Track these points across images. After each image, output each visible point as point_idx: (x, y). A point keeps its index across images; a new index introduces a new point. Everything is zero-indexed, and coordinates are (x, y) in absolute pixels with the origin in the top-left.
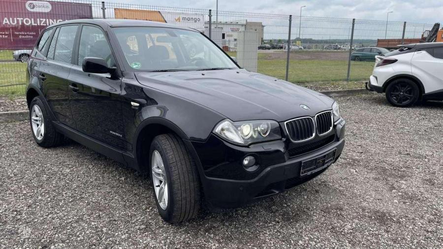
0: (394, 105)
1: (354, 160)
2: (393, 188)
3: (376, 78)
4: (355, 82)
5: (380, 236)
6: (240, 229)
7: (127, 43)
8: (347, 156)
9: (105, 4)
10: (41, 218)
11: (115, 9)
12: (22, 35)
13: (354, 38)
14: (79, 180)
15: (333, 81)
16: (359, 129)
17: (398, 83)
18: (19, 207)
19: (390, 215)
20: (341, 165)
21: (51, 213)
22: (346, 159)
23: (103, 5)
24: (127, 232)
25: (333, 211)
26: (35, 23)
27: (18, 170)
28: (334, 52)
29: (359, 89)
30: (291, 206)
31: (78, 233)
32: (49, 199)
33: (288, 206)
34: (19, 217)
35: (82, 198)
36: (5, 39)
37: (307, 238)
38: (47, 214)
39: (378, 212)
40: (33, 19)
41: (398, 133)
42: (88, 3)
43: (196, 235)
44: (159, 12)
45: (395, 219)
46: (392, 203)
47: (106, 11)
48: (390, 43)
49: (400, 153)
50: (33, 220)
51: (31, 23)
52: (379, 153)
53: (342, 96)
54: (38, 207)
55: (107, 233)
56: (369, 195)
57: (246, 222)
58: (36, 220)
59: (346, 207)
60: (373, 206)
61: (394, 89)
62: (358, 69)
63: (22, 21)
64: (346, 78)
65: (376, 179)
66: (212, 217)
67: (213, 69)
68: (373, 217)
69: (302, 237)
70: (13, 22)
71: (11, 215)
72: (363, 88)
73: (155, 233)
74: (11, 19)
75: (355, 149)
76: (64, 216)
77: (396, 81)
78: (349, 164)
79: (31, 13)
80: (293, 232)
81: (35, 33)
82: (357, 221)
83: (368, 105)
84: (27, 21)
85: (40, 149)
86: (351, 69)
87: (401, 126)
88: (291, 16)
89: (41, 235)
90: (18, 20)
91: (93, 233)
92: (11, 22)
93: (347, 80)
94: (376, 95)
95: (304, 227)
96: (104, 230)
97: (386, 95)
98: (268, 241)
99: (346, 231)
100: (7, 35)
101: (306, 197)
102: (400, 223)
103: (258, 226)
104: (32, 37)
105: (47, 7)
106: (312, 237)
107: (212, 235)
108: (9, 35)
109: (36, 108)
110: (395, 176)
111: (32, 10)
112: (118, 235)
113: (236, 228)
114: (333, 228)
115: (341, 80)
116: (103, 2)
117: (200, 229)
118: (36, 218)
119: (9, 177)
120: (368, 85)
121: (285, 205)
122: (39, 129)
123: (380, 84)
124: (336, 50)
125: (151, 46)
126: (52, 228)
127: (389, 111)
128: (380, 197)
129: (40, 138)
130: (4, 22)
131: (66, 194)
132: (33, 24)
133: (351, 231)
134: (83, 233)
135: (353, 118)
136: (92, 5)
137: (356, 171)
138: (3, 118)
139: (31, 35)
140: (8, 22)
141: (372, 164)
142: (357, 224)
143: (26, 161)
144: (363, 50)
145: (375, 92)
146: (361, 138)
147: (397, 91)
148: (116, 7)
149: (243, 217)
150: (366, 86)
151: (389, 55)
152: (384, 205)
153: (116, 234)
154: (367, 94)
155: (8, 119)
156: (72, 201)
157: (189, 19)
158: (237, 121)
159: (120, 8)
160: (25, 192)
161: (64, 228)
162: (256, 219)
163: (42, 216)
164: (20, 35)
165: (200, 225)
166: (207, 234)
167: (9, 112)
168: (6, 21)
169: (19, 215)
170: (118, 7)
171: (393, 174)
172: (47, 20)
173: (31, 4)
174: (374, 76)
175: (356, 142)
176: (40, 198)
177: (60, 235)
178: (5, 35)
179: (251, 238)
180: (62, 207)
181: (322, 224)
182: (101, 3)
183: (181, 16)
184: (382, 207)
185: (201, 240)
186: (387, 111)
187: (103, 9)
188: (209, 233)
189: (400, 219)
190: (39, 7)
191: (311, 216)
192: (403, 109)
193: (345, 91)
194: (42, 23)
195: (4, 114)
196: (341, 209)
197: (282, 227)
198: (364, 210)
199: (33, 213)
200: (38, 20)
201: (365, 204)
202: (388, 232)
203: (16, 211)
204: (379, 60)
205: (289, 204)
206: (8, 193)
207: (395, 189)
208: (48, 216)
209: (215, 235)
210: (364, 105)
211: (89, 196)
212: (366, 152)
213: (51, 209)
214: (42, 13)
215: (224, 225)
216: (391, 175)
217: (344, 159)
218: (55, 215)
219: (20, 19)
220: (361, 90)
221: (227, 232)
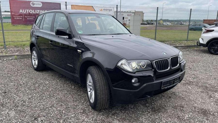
0: (212, 53)
1: (190, 82)
2: (211, 97)
3: (203, 39)
4: (191, 42)
5: (203, 122)
6: (129, 115)
7: (77, 22)
8: (187, 80)
9: (67, 3)
10: (35, 105)
11: (71, 5)
12: (28, 18)
13: (191, 19)
14: (53, 87)
15: (179, 41)
16: (193, 66)
17: (215, 42)
18: (25, 99)
19: (209, 111)
20: (183, 84)
21: (39, 102)
22: (186, 81)
23: (66, 4)
24: (74, 114)
25: (178, 108)
26: (34, 12)
27: (25, 81)
28: (180, 26)
29: (193, 45)
30: (156, 104)
31: (51, 113)
32: (39, 96)
33: (155, 104)
34: (24, 104)
35: (54, 96)
36: (20, 19)
37: (164, 121)
38: (37, 103)
39: (203, 109)
40: (33, 10)
41: (214, 68)
42: (59, 2)
43: (108, 116)
44: (92, 6)
45: (211, 113)
46: (211, 105)
47: (67, 6)
48: (210, 21)
49: (215, 79)
50: (31, 105)
51: (33, 12)
52: (204, 79)
53: (184, 49)
54: (33, 99)
55: (65, 113)
56: (198, 100)
57: (133, 111)
58: (32, 106)
59: (185, 106)
60: (200, 106)
61: (212, 45)
62: (193, 35)
63: (29, 11)
64: (186, 39)
65: (202, 92)
66: (116, 108)
67: (118, 34)
68: (200, 112)
69: (162, 120)
70: (24, 11)
71: (21, 103)
72: (195, 45)
73: (87, 115)
74: (23, 10)
75: (190, 76)
76: (45, 104)
77: (213, 41)
78: (187, 84)
79: (33, 7)
80: (157, 118)
81: (34, 17)
82: (191, 114)
83: (198, 53)
84: (31, 11)
85: (36, 72)
86: (189, 35)
87: (216, 65)
88: (158, 8)
89: (34, 113)
90: (26, 11)
91: (58, 113)
92: (23, 12)
93: (187, 40)
94: (202, 48)
95: (163, 116)
96: (64, 111)
97: (208, 48)
98: (144, 121)
99: (185, 118)
100: (21, 18)
101: (164, 100)
102: (214, 115)
103: (139, 114)
104: (33, 19)
105: (40, 5)
106: (167, 121)
107: (116, 117)
108: (22, 18)
109: (34, 52)
110: (212, 91)
111: (33, 6)
112: (70, 114)
113: (127, 114)
114: (178, 117)
115: (183, 40)
116: (66, 2)
117: (110, 114)
118: (32, 105)
119: (21, 85)
120: (198, 43)
121: (153, 104)
122: (35, 62)
123: (205, 42)
124: (181, 25)
125: (88, 23)
126: (39, 109)
127: (209, 57)
128: (204, 102)
129: (35, 67)
130: (20, 12)
131: (46, 93)
132: (34, 13)
133: (188, 119)
134: (54, 113)
135: (190, 60)
136: (61, 3)
137: (191, 88)
138: (19, 57)
139: (32, 18)
140: (22, 11)
141: (200, 84)
142: (191, 115)
143: (29, 77)
144: (195, 25)
145: (202, 47)
146: (194, 70)
147: (214, 46)
148: (72, 4)
149: (132, 109)
150: (197, 44)
151: (209, 28)
152: (206, 106)
153: (69, 114)
154: (198, 47)
155: (21, 57)
156: (49, 97)
157: (107, 10)
158: (129, 60)
159: (74, 5)
160: (28, 92)
161: (45, 110)
162: (138, 110)
163: (35, 104)
164: (27, 18)
165: (110, 111)
166: (113, 116)
167: (22, 54)
168: (21, 11)
169: (25, 103)
170: (73, 4)
171: (211, 90)
172: (40, 11)
173: (32, 3)
174: (201, 38)
175: (191, 73)
176: (34, 95)
177: (43, 113)
178: (21, 17)
179: (135, 120)
180: (44, 99)
181: (172, 114)
182: (65, 3)
183: (103, 8)
184: (205, 107)
185: (110, 119)
186: (208, 57)
187: (66, 5)
188: (114, 116)
189: (215, 114)
190: (36, 4)
191: (166, 110)
192: (217, 55)
193: (186, 46)
194: (38, 12)
195: (20, 55)
196: (183, 107)
197: (151, 115)
198: (195, 108)
199: (31, 102)
200: (36, 10)
201: (196, 105)
202: (208, 120)
203: (23, 101)
204: (204, 30)
205: (155, 103)
206: (20, 92)
207: (212, 97)
208: (37, 104)
209: (117, 117)
210: (195, 53)
211: (57, 95)
212: (197, 77)
213: (39, 100)
214: (38, 7)
215: (121, 112)
216: (210, 90)
217: (184, 81)
218: (41, 104)
219: (28, 10)
220: (195, 46)
221: (123, 115)
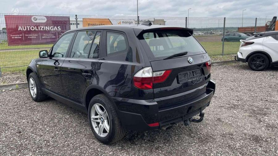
0: (253, 70)
1: (235, 105)
2: (260, 121)
3: (242, 53)
4: (228, 56)
5: (257, 149)
6: (175, 148)
8: (230, 103)
9: (78, 16)
12: (30, 36)
13: (226, 27)
14: (76, 122)
16: (234, 86)
18: (47, 138)
19: (261, 137)
20: (227, 108)
22: (230, 105)
23: (76, 17)
24: (112, 151)
25: (227, 136)
26: (37, 29)
29: (230, 60)
30: (202, 133)
32: (63, 133)
33: (200, 133)
34: (48, 144)
35: (81, 132)
36: (20, 39)
37: (215, 152)
39: (254, 135)
40: (36, 27)
41: (258, 88)
42: (67, 16)
43: (151, 151)
44: (108, 19)
45: (264, 140)
46: (261, 130)
47: (78, 20)
48: (246, 30)
49: (262, 100)
51: (35, 29)
52: (249, 101)
53: (220, 65)
55: (101, 152)
56: (247, 126)
57: (178, 143)
59: (235, 133)
60: (251, 132)
61: (253, 60)
62: (229, 47)
63: (30, 28)
64: (222, 53)
65: (250, 116)
66: (158, 141)
68: (252, 139)
69: (212, 151)
71: (44, 143)
72: (233, 60)
73: (127, 151)
74: (23, 27)
75: (234, 98)
77: (254, 55)
78: (232, 107)
79: (35, 23)
80: (206, 149)
81: (37, 35)
82: (242, 141)
83: (237, 70)
84: (32, 28)
86: (224, 48)
87: (260, 83)
88: (186, 18)
90: (27, 28)
92: (23, 29)
93: (222, 55)
94: (241, 63)
95: (212, 146)
96: (99, 149)
97: (249, 63)
98: (193, 154)
99: (237, 147)
100: (21, 36)
101: (210, 128)
103: (185, 145)
105: (44, 19)
106: (218, 151)
107: (160, 151)
110: (261, 114)
111: (35, 22)
112: (107, 152)
113: (173, 147)
114: (229, 146)
115: (218, 55)
116: (76, 15)
117: (152, 148)
118: (58, 144)
119: (36, 122)
120: (236, 57)
121: (199, 133)
123: (244, 57)
124: (211, 35)
127: (251, 74)
128: (254, 127)
130: (19, 29)
131: (71, 130)
133: (240, 147)
135: (229, 79)
136: (70, 17)
137: (237, 112)
138: (22, 86)
139: (35, 36)
140: (21, 29)
141: (246, 107)
142: (243, 143)
144: (229, 35)
146: (237, 91)
147: (255, 61)
148: (83, 18)
149: (176, 140)
150: (235, 59)
151: (249, 39)
152: (257, 132)
153: (106, 152)
154: (236, 63)
155: (24, 87)
156: (76, 134)
157: (126, 23)
159: (86, 18)
160: (48, 130)
162: (184, 142)
164: (28, 36)
165: (152, 146)
166: (157, 151)
167: (24, 82)
169: (48, 143)
170: (85, 18)
171: (259, 113)
172: (44, 27)
173: (34, 18)
174: (240, 52)
175: (234, 94)
179: (183, 152)
181: (222, 143)
182: (75, 16)
183: (122, 21)
184: (256, 133)
185: (154, 154)
186: (249, 74)
187: (76, 19)
188: (158, 150)
189: (267, 140)
190: (40, 19)
191: (215, 139)
193: (222, 62)
194: (42, 29)
195: (22, 83)
196: (232, 135)
197: (199, 146)
198: (245, 135)
200: (39, 27)
201: (245, 131)
202: (261, 147)
203: (46, 140)
204: (243, 42)
205: (201, 132)
207: (262, 122)
209: (162, 151)
210: (235, 70)
211: (84, 131)
212: (242, 100)
214: (41, 23)
215: (165, 146)
217: (228, 104)
220: (232, 61)
221: (168, 149)
